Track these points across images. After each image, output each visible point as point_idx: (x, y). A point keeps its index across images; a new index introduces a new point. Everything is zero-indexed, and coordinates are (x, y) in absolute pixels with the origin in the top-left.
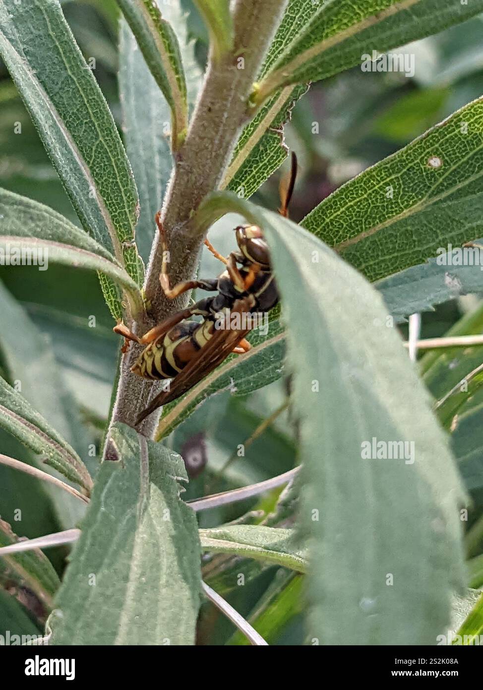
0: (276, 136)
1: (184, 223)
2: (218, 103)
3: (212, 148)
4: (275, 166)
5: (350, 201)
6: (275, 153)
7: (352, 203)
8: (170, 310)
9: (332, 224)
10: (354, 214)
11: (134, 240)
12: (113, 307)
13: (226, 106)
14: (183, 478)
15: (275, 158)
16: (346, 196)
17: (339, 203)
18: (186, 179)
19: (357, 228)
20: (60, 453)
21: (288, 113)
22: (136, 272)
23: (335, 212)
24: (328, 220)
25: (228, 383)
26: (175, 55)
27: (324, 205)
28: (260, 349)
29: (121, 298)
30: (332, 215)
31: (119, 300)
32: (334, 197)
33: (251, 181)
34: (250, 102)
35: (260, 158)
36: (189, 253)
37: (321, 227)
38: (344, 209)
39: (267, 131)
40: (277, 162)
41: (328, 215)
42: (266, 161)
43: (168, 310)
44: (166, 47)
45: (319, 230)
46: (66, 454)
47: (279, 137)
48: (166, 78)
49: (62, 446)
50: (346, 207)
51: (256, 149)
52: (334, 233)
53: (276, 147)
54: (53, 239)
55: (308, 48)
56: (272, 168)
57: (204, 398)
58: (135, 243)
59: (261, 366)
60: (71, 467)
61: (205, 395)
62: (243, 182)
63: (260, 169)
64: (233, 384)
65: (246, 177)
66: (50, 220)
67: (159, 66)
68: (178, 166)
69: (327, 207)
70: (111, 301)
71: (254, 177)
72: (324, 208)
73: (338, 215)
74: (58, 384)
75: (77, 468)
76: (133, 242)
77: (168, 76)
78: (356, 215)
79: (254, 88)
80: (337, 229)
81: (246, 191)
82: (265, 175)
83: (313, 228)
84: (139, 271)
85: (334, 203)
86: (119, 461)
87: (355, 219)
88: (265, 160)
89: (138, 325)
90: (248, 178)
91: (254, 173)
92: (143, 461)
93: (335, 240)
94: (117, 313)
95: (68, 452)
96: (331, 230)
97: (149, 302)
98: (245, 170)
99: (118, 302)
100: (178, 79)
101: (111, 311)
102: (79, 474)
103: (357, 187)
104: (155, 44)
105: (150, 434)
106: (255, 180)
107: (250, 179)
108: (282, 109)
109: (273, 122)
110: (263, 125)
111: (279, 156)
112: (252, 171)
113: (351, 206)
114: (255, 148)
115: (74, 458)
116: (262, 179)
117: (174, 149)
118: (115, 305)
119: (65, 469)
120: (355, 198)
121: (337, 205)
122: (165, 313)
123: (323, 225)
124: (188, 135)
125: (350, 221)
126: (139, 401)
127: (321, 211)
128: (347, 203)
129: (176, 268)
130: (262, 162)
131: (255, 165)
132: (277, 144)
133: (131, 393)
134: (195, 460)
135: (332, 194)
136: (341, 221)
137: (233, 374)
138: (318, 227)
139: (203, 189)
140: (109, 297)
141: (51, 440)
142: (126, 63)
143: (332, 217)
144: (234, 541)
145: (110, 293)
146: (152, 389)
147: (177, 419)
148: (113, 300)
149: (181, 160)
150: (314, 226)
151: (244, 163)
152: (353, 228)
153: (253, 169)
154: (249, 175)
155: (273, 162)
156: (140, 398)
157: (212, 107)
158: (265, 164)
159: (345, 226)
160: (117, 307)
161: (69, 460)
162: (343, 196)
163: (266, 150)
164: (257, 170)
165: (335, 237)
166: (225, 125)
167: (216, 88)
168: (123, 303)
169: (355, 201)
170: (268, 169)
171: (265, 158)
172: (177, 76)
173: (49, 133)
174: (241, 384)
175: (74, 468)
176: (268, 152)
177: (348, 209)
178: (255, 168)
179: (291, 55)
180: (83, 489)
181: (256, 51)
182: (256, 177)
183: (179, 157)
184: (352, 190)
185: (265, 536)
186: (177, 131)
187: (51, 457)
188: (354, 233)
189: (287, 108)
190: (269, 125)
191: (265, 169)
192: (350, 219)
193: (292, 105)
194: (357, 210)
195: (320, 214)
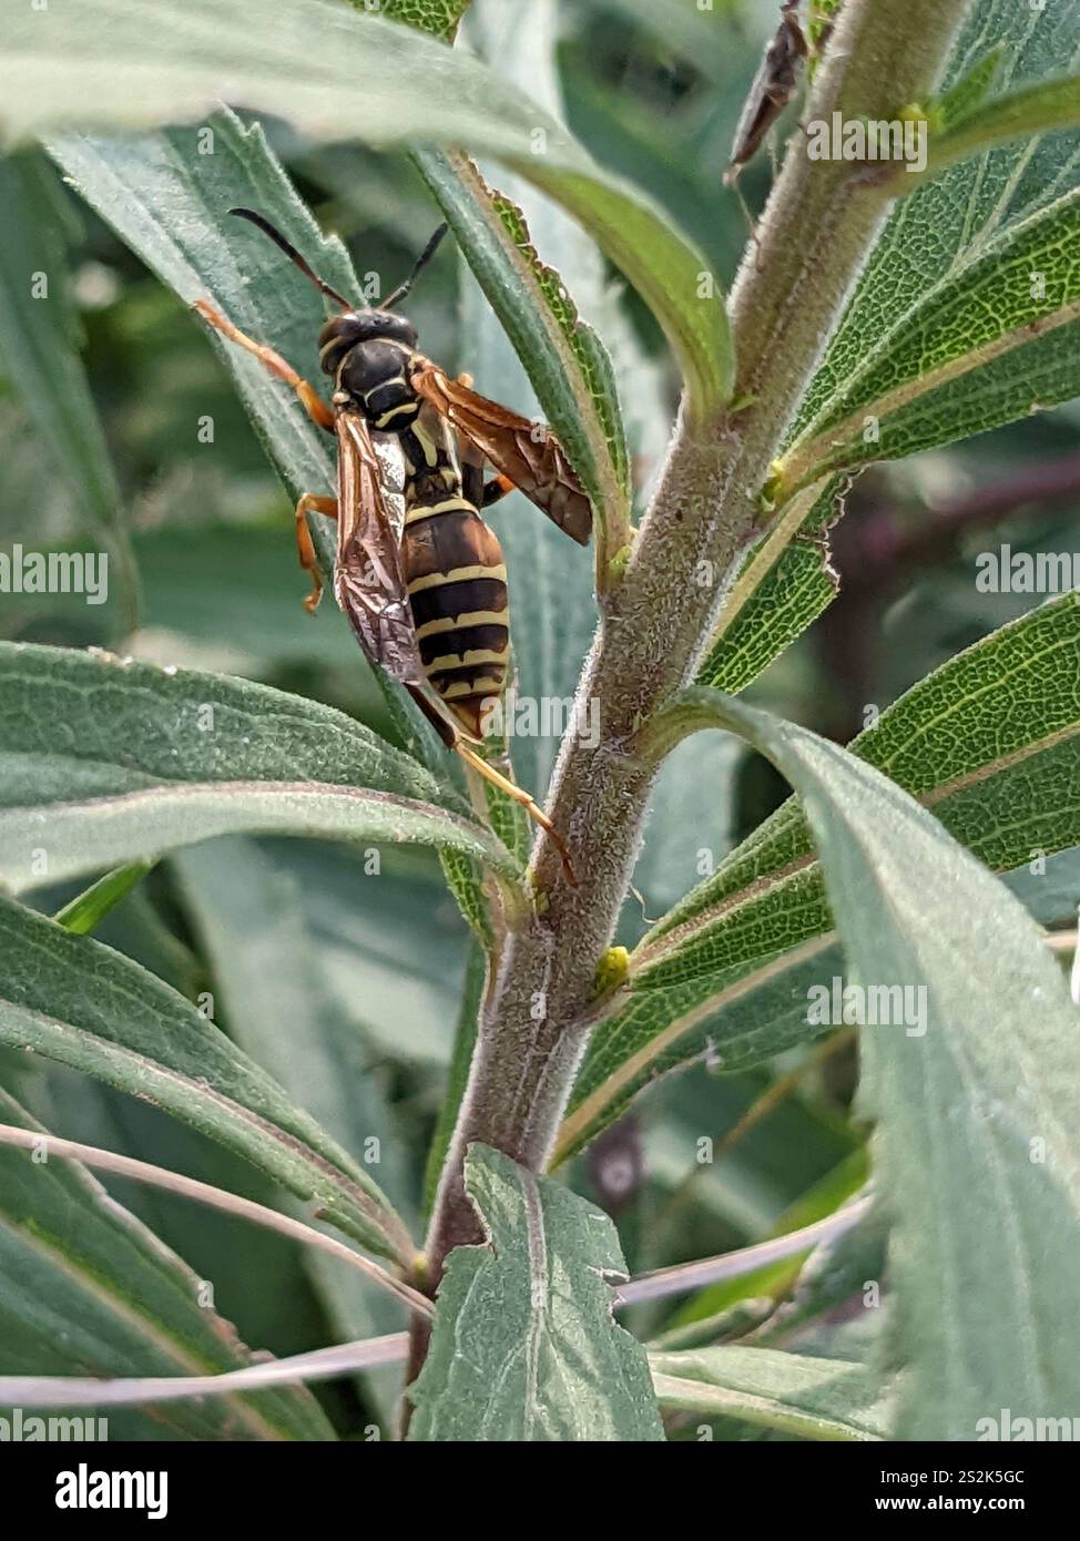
0: (813, 550)
1: (618, 742)
2: (697, 501)
3: (683, 591)
4: (808, 613)
5: (970, 692)
6: (809, 588)
7: (973, 697)
8: (588, 911)
9: (931, 739)
10: (976, 718)
11: (505, 754)
12: (464, 896)
13: (713, 507)
14: (616, 1273)
15: (809, 597)
16: (960, 678)
17: (945, 695)
18: (627, 652)
19: (983, 750)
20: (347, 1193)
21: (838, 502)
22: (511, 822)
23: (937, 714)
24: (922, 730)
25: (702, 1047)
26: (606, 395)
27: (913, 699)
28: (768, 975)
29: (481, 878)
30: (932, 718)
31: (475, 880)
32: (935, 683)
33: (758, 645)
34: (764, 499)
35: (779, 598)
36: (629, 800)
37: (907, 744)
38: (955, 708)
39: (794, 539)
40: (813, 605)
41: (923, 720)
42: (790, 604)
43: (582, 912)
44: (585, 380)
45: (902, 750)
46: (362, 1195)
47: (818, 553)
48: (586, 445)
49: (353, 1178)
50: (960, 703)
51: (770, 579)
52: (935, 759)
53: (811, 573)
54: (350, 782)
55: (887, 388)
56: (801, 619)
57: (650, 1078)
58: (507, 761)
59: (772, 1011)
60: (370, 1221)
61: (654, 1071)
62: (742, 646)
63: (779, 619)
64: (711, 1049)
65: (749, 637)
66: (344, 738)
67: (574, 421)
68: (610, 625)
69: (920, 703)
70: (459, 884)
71: (765, 636)
72: (914, 703)
73: (943, 720)
74: (312, 982)
75: (383, 1222)
76: (505, 758)
77: (591, 441)
78: (981, 721)
79: (773, 469)
80: (941, 750)
81: (749, 667)
82: (789, 632)
83: (889, 745)
84: (517, 820)
85: (934, 694)
86: (486, 1244)
87: (978, 729)
88: (788, 601)
89: (518, 941)
90: (754, 638)
91: (765, 629)
92: (534, 1236)
93: (936, 773)
94: (473, 908)
95: (366, 1191)
96: (928, 750)
97: (544, 894)
98: (746, 621)
99: (474, 887)
100: (612, 446)
101: (460, 904)
102: (386, 1236)
103: (984, 662)
104: (563, 375)
105: (540, 1159)
106: (769, 643)
107: (758, 641)
108: (824, 495)
109: (806, 522)
110: (784, 529)
111: (818, 593)
112: (761, 624)
113: (973, 702)
114: (765, 578)
115: (378, 1201)
116: (782, 642)
117: (602, 589)
118: (468, 893)
119: (356, 1225)
120: (979, 686)
121: (941, 698)
122: (576, 918)
123: (912, 740)
124: (632, 560)
125: (968, 734)
126: (519, 1093)
127: (907, 710)
128: (962, 696)
129: (602, 829)
130: (782, 605)
131: (769, 613)
132: (814, 567)
133: (500, 1075)
134: (619, 1176)
135: (930, 675)
136: (951, 733)
137: (712, 1028)
138: (901, 744)
139: (662, 674)
140: (455, 875)
141: (331, 1167)
142: (476, 342)
143: (930, 725)
144: (716, 1383)
145: (457, 868)
146: (545, 1069)
147: (593, 1122)
148: (463, 880)
149: (618, 614)
150: (892, 742)
151: (745, 606)
152: (975, 750)
153: (762, 620)
154: (755, 632)
155: (806, 606)
156: (520, 1087)
157: (685, 511)
158: (789, 609)
159: (958, 743)
160: (472, 894)
161: (366, 1206)
162: (955, 681)
163: (791, 580)
164: (771, 621)
165: (937, 766)
166: (710, 546)
167: (692, 471)
168: (485, 889)
169: (980, 691)
170: (795, 621)
171: (788, 597)
172: (609, 440)
173: (327, 533)
174: (729, 1048)
175: (377, 1224)
176: (796, 583)
177: (963, 708)
178: (768, 618)
179: (850, 401)
180: (395, 1268)
181: (780, 400)
182: (770, 638)
183: (613, 606)
184: (973, 670)
185: (780, 1374)
186: (608, 553)
187: (332, 1205)
188: (977, 759)
189: (836, 492)
190: (798, 525)
191: (789, 620)
192: (969, 730)
193: (845, 486)
194: (984, 710)
195: (905, 717)
